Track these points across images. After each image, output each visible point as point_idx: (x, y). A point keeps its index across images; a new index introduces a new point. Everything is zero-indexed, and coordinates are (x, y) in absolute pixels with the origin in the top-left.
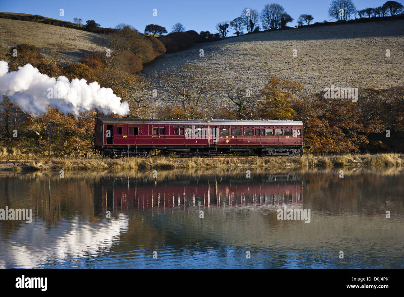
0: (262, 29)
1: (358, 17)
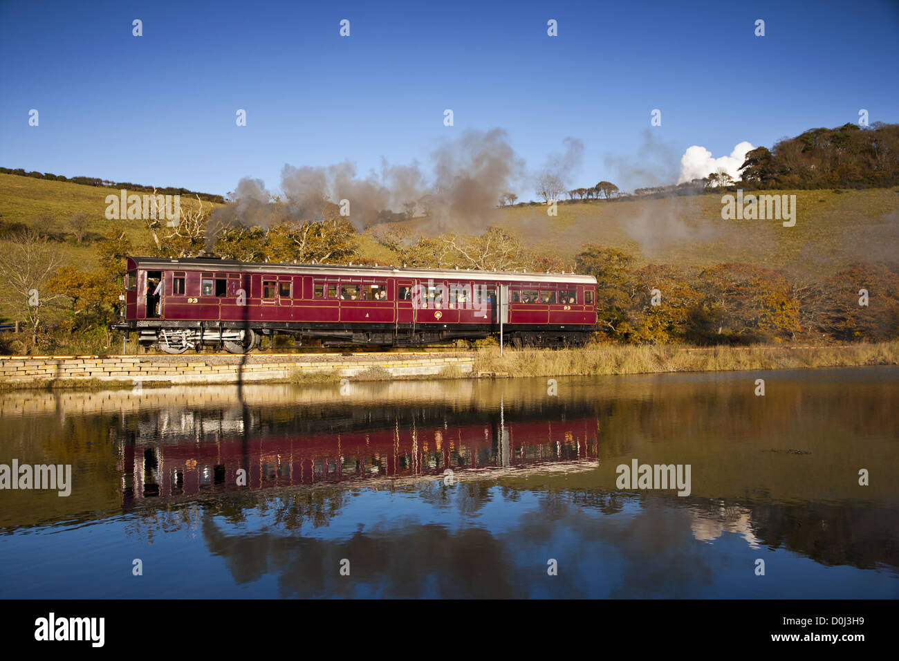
1: (569, 198)
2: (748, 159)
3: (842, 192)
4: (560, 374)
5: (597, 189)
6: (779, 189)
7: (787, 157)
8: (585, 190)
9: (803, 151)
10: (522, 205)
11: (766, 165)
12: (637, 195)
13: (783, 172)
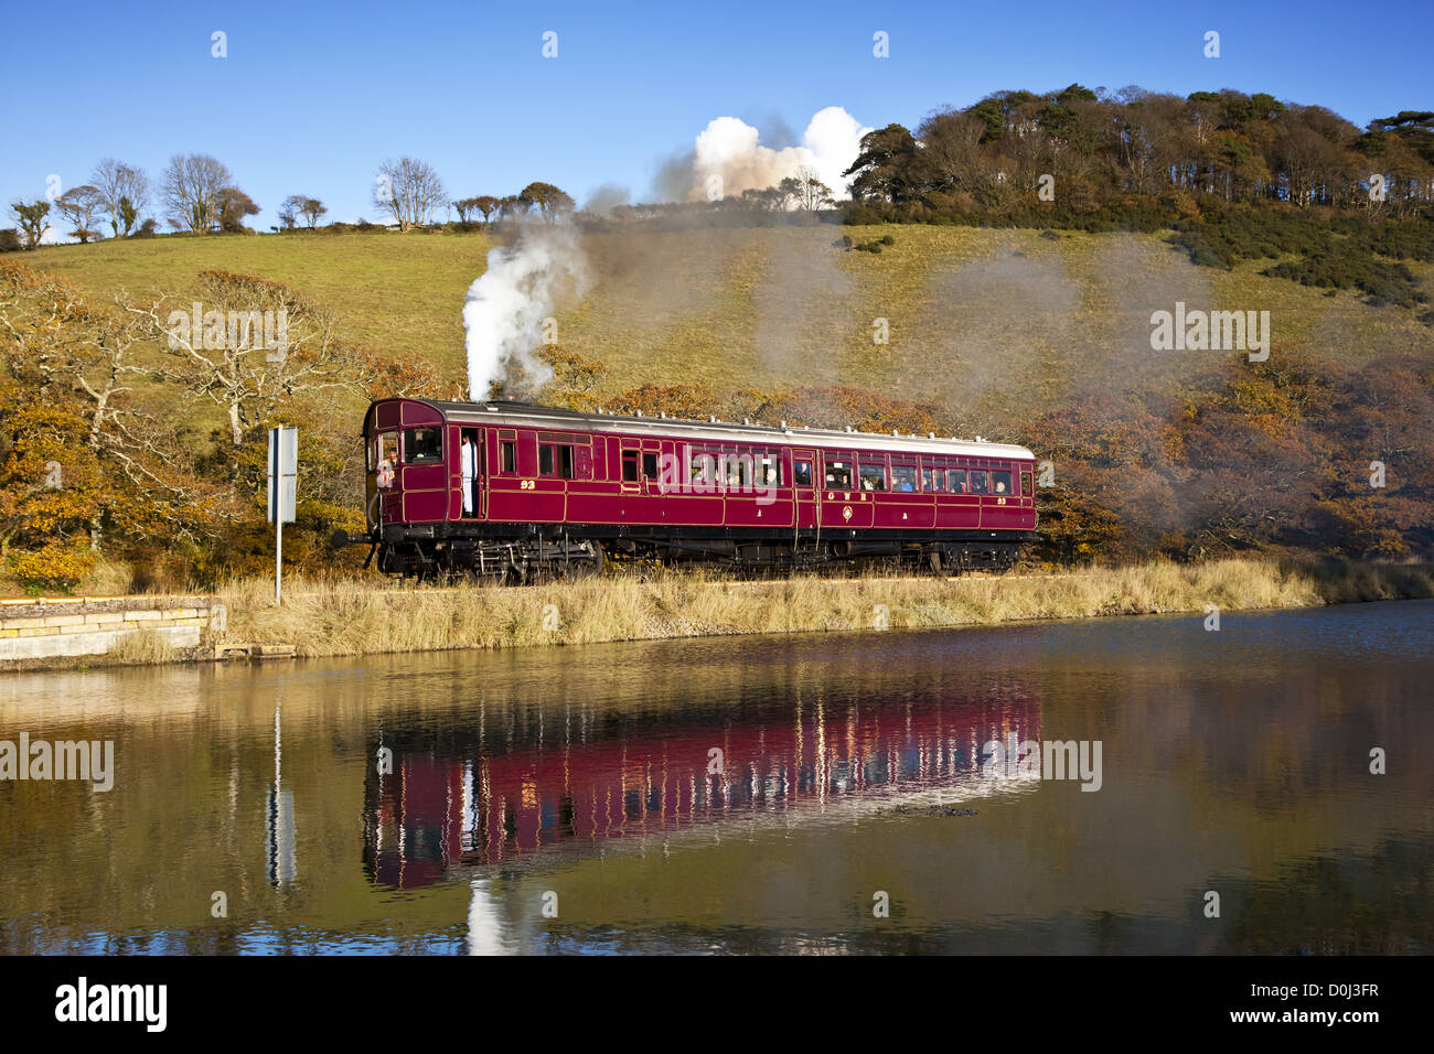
0: (167, 229)
1: (457, 218)
2: (866, 150)
3: (1059, 237)
4: (427, 646)
5: (525, 198)
6: (929, 222)
7: (948, 150)
8: (496, 202)
9: (982, 141)
10: (337, 228)
11: (903, 167)
12: (618, 220)
13: (940, 185)
